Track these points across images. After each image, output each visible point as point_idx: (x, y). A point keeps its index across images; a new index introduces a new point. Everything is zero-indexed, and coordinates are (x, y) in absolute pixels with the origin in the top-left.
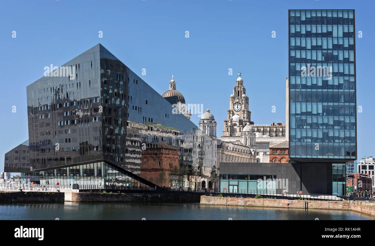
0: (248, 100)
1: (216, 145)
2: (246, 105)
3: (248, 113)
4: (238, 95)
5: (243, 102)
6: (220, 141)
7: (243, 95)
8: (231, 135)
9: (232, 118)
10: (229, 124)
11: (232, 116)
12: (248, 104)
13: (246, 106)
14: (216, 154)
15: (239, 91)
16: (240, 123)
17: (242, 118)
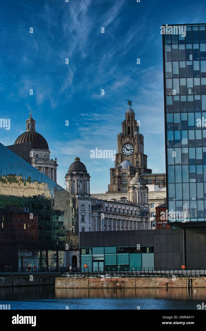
0: (143, 139)
1: (89, 206)
2: (140, 146)
3: (142, 157)
4: (129, 133)
5: (136, 141)
6: (95, 200)
7: (135, 133)
8: (119, 190)
9: (121, 165)
10: (117, 174)
11: (121, 162)
12: (143, 145)
13: (140, 148)
14: (91, 219)
15: (129, 127)
16: (132, 172)
17: (135, 165)
